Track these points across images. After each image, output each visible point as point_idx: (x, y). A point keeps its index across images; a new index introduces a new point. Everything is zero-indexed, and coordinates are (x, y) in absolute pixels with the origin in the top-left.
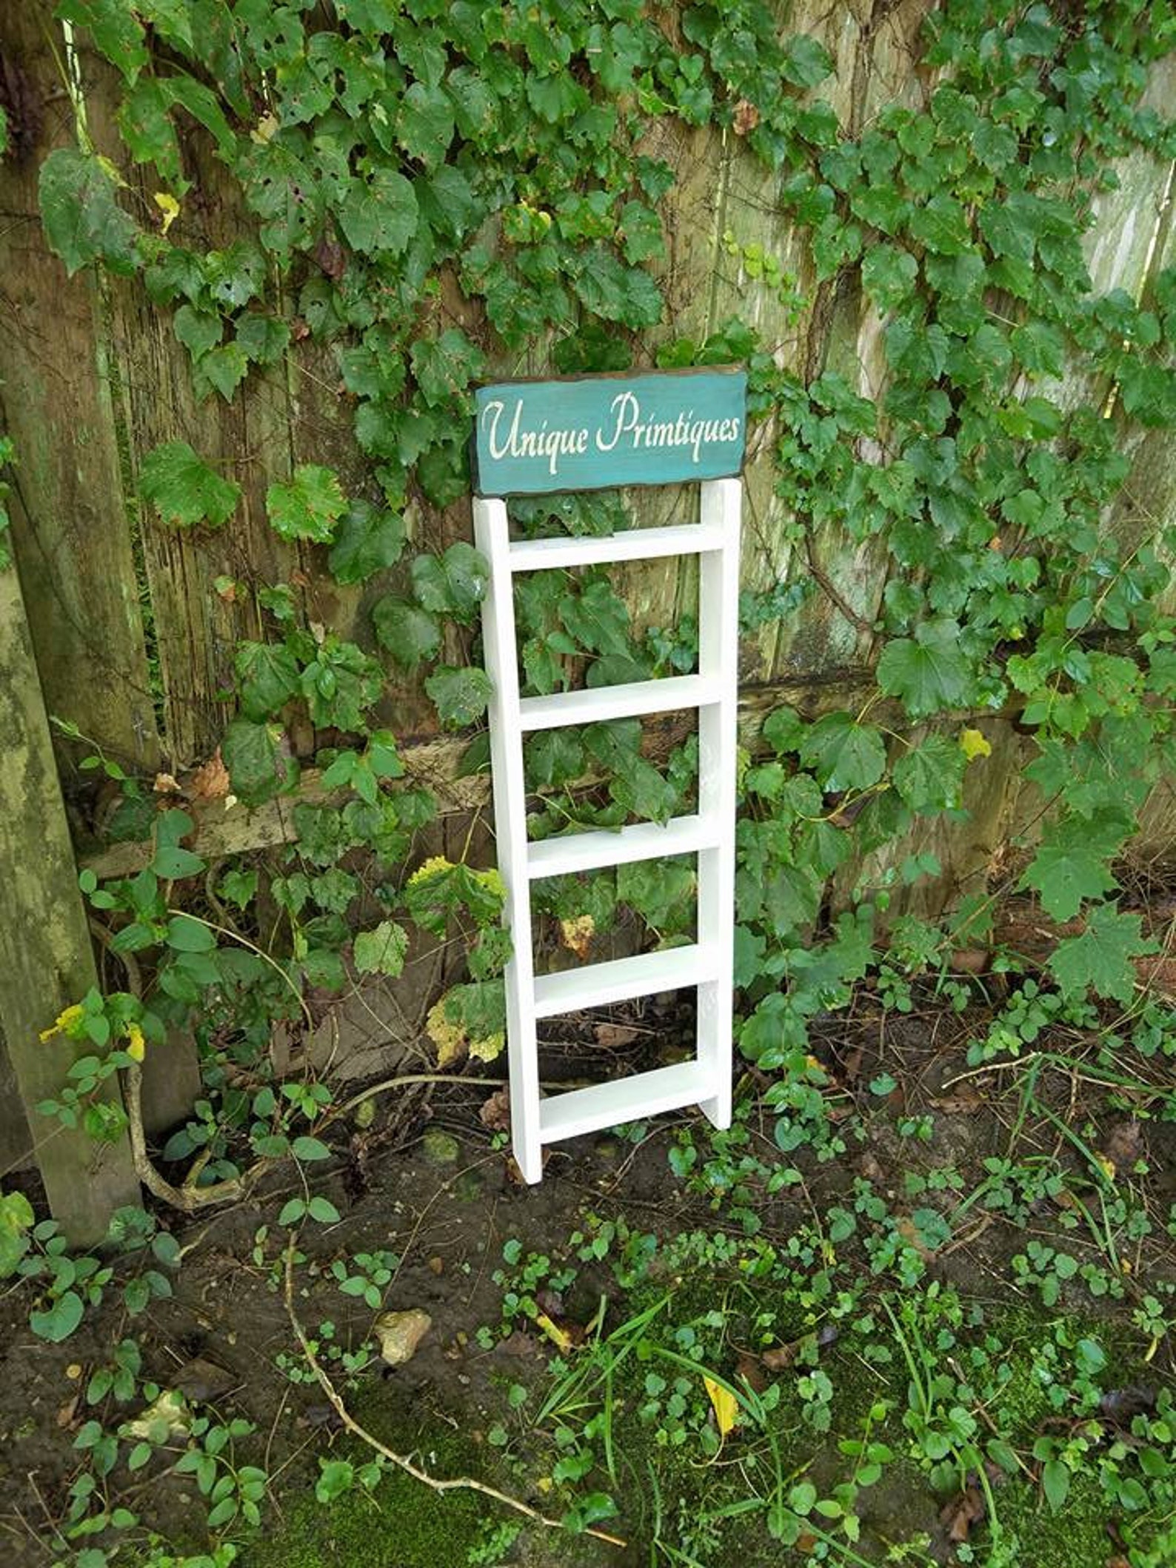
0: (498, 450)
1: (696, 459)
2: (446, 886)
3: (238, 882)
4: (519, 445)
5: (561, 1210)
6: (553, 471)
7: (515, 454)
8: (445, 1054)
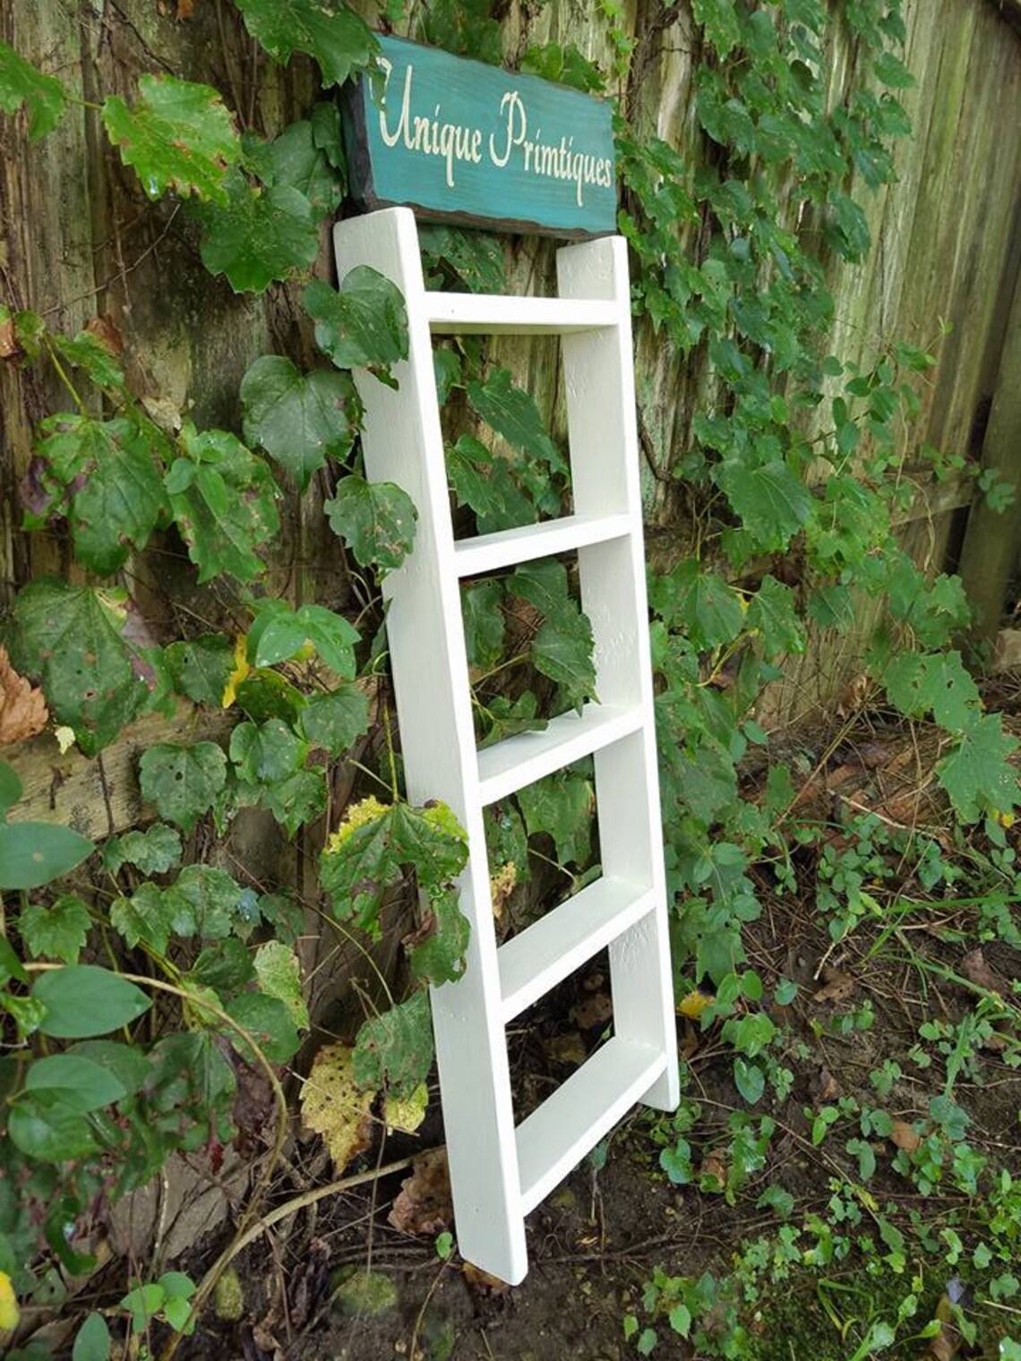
0: (391, 134)
1: (580, 204)
2: (377, 846)
3: (44, 923)
4: (412, 135)
5: (561, 1302)
6: (451, 184)
7: (410, 145)
8: (340, 1147)
